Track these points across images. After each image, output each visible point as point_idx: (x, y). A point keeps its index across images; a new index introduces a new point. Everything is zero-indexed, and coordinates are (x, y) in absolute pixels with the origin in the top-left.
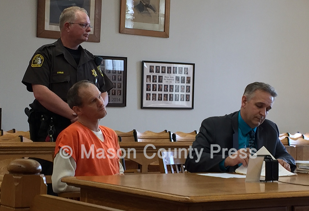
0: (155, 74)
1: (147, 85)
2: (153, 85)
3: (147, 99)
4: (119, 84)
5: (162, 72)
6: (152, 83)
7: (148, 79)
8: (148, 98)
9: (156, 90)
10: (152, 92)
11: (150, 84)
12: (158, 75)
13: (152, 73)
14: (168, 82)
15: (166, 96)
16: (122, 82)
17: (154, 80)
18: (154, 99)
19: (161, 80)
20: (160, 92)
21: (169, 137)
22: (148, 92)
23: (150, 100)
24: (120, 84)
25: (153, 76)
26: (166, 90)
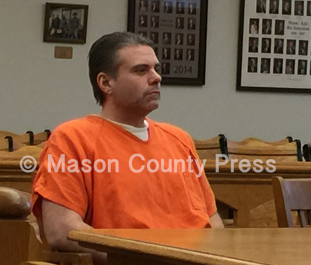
0: (267, 15)
1: (251, 39)
2: (264, 39)
3: (249, 70)
4: (190, 37)
5: (284, 12)
6: (261, 36)
7: (253, 26)
8: (252, 68)
9: (269, 51)
10: (260, 55)
11: (258, 38)
12: (274, 18)
13: (263, 14)
14: (295, 33)
15: (291, 63)
16: (197, 32)
17: (267, 28)
18: (265, 70)
19: (281, 29)
20: (279, 56)
21: (296, 152)
22: (253, 55)
23: (256, 71)
24: (193, 36)
25: (265, 21)
26: (291, 50)
